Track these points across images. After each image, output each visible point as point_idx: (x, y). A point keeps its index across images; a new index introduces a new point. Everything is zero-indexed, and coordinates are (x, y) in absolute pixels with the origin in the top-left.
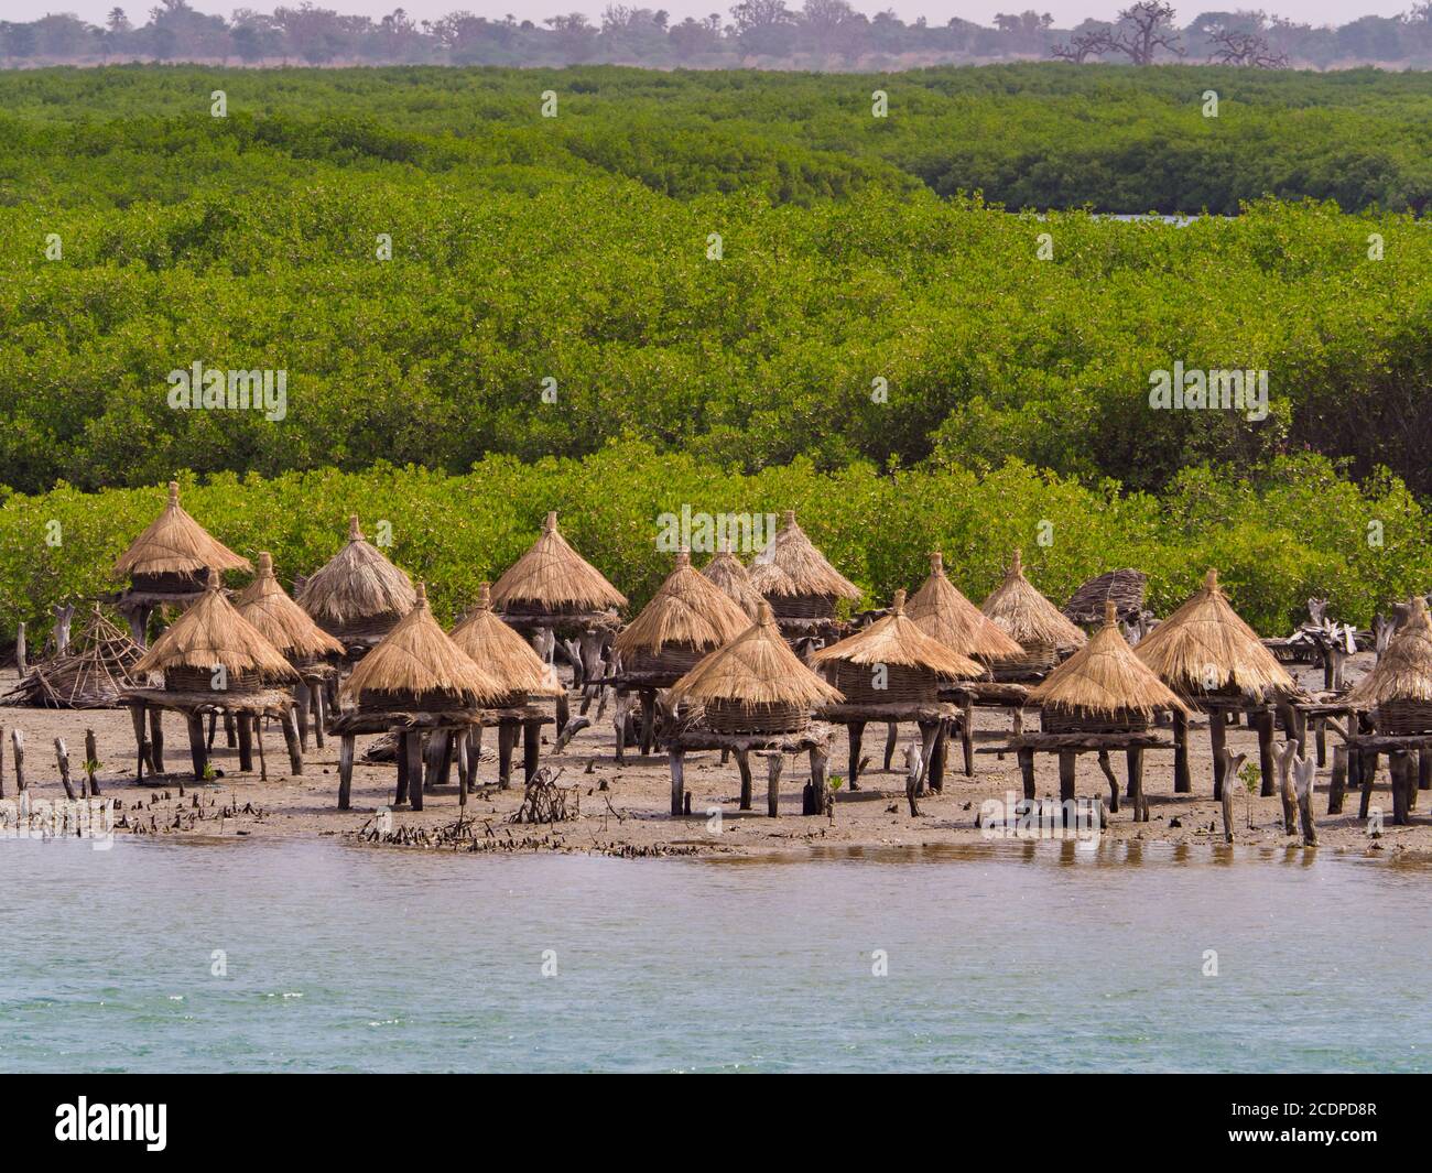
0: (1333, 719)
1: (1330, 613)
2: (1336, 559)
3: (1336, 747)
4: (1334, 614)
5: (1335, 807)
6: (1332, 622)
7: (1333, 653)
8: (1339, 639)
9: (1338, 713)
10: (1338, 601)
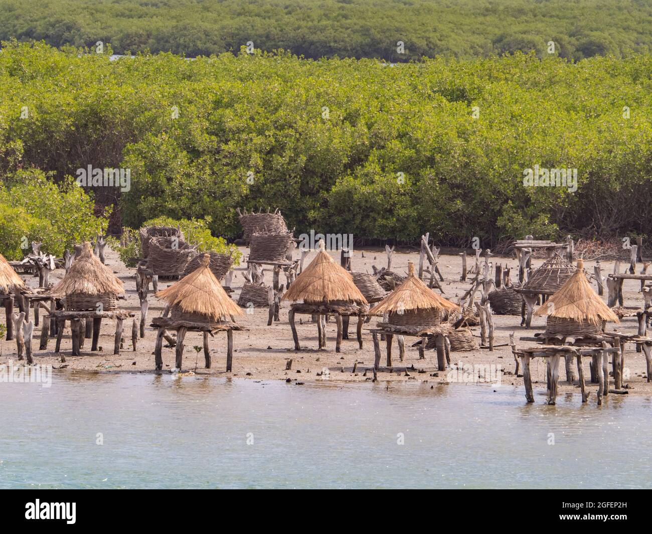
0: (43, 302)
1: (42, 249)
2: (46, 222)
3: (44, 316)
4: (44, 249)
5: (43, 346)
6: (43, 254)
7: (44, 269)
8: (47, 262)
9: (46, 299)
10: (47, 243)
